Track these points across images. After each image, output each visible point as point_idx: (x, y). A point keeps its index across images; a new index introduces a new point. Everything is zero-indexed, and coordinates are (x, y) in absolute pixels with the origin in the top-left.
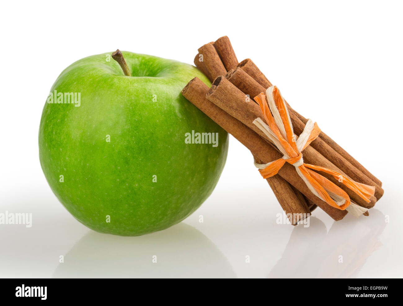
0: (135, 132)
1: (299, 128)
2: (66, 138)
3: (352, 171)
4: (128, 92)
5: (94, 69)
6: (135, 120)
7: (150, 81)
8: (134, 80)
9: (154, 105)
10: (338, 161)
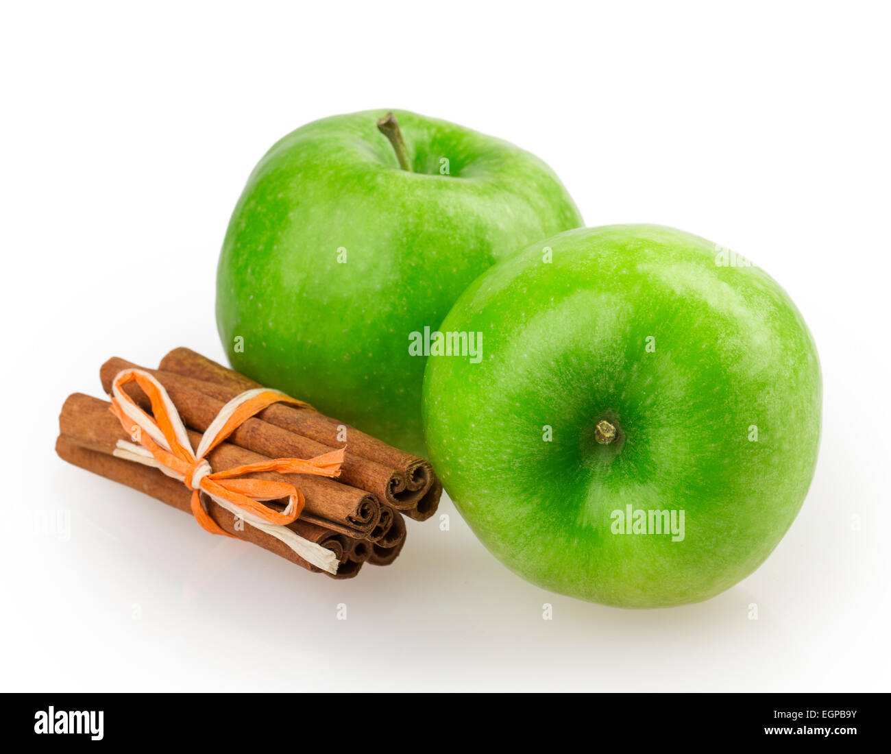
0: (409, 288)
2: (271, 284)
4: (403, 206)
5: (340, 149)
6: (411, 265)
7: (447, 186)
8: (417, 182)
9: (450, 238)
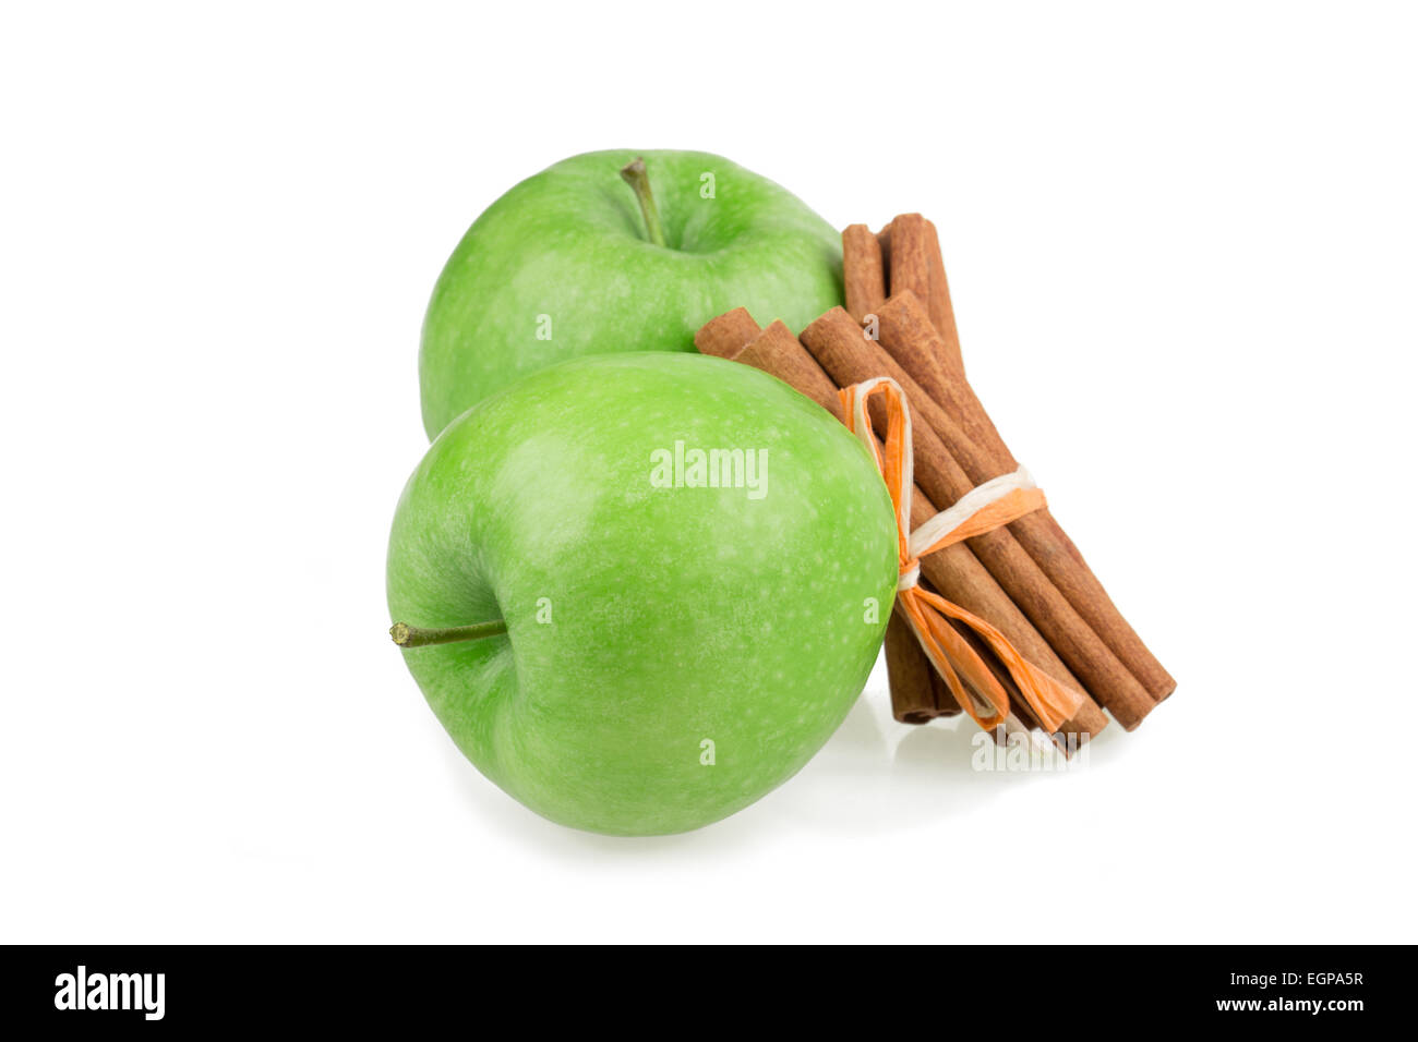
1: (946, 496)
3: (1069, 637)
10: (1036, 602)
